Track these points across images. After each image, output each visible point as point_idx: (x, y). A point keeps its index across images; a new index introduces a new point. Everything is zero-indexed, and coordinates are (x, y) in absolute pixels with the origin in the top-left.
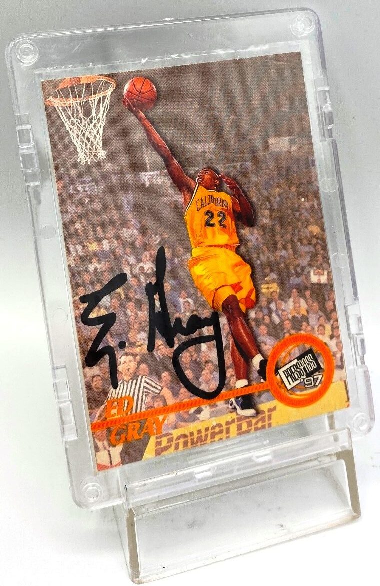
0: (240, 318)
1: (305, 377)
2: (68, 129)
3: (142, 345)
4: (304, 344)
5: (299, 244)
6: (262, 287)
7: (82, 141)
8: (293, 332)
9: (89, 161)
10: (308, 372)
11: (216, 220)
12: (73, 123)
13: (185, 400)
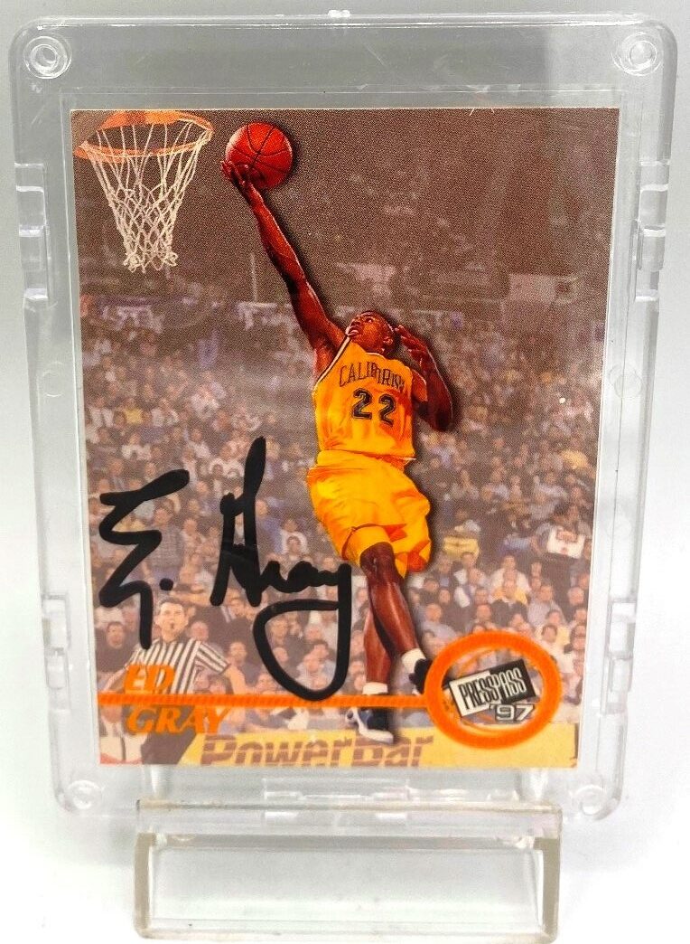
1: (499, 702)
2: (112, 205)
3: (201, 592)
5: (536, 479)
6: (447, 540)
7: (134, 228)
8: (492, 626)
9: (144, 268)
11: (376, 407)
12: (121, 196)
13: (267, 693)
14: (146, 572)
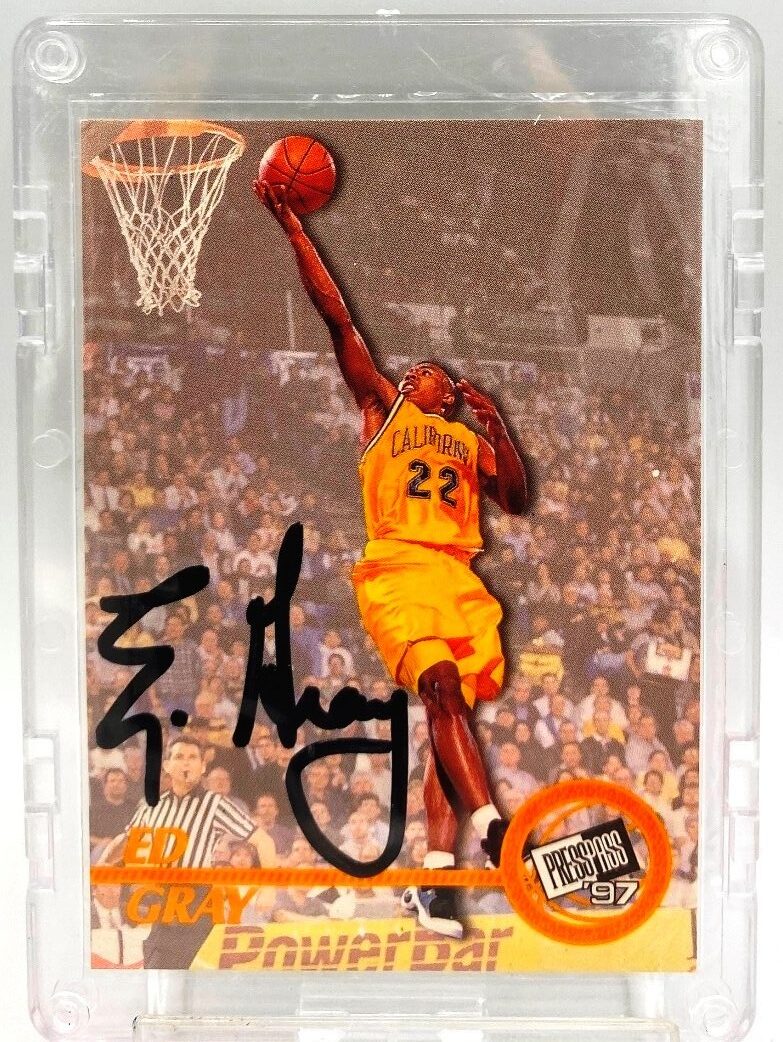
0: (458, 718)
1: (594, 878)
2: (125, 232)
3: (222, 728)
4: (603, 806)
5: (629, 575)
6: (523, 657)
7: (151, 260)
8: (582, 773)
9: (161, 308)
10: (604, 870)
11: (433, 484)
12: (137, 222)
13: (304, 867)
14: (155, 702)
